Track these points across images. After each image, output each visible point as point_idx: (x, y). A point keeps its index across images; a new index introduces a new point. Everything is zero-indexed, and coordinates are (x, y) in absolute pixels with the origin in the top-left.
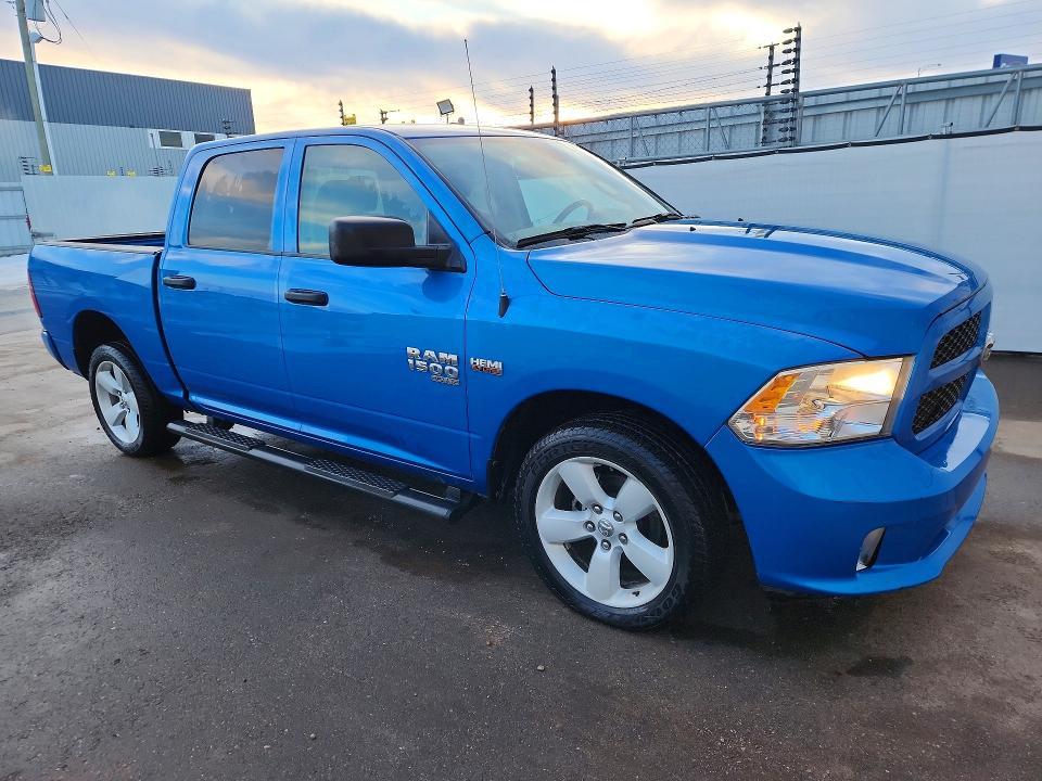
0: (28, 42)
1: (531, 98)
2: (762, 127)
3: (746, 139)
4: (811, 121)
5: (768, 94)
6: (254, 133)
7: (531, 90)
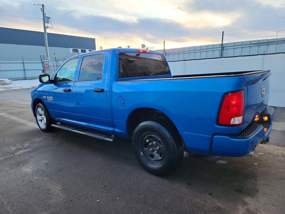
0: (45, 28)
1: (164, 43)
2: (221, 51)
3: (217, 54)
4: (226, 50)
5: (222, 43)
6: (95, 49)
7: (164, 41)
